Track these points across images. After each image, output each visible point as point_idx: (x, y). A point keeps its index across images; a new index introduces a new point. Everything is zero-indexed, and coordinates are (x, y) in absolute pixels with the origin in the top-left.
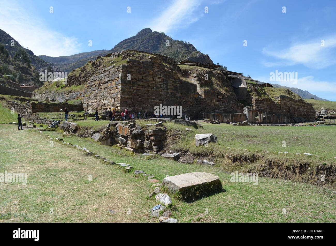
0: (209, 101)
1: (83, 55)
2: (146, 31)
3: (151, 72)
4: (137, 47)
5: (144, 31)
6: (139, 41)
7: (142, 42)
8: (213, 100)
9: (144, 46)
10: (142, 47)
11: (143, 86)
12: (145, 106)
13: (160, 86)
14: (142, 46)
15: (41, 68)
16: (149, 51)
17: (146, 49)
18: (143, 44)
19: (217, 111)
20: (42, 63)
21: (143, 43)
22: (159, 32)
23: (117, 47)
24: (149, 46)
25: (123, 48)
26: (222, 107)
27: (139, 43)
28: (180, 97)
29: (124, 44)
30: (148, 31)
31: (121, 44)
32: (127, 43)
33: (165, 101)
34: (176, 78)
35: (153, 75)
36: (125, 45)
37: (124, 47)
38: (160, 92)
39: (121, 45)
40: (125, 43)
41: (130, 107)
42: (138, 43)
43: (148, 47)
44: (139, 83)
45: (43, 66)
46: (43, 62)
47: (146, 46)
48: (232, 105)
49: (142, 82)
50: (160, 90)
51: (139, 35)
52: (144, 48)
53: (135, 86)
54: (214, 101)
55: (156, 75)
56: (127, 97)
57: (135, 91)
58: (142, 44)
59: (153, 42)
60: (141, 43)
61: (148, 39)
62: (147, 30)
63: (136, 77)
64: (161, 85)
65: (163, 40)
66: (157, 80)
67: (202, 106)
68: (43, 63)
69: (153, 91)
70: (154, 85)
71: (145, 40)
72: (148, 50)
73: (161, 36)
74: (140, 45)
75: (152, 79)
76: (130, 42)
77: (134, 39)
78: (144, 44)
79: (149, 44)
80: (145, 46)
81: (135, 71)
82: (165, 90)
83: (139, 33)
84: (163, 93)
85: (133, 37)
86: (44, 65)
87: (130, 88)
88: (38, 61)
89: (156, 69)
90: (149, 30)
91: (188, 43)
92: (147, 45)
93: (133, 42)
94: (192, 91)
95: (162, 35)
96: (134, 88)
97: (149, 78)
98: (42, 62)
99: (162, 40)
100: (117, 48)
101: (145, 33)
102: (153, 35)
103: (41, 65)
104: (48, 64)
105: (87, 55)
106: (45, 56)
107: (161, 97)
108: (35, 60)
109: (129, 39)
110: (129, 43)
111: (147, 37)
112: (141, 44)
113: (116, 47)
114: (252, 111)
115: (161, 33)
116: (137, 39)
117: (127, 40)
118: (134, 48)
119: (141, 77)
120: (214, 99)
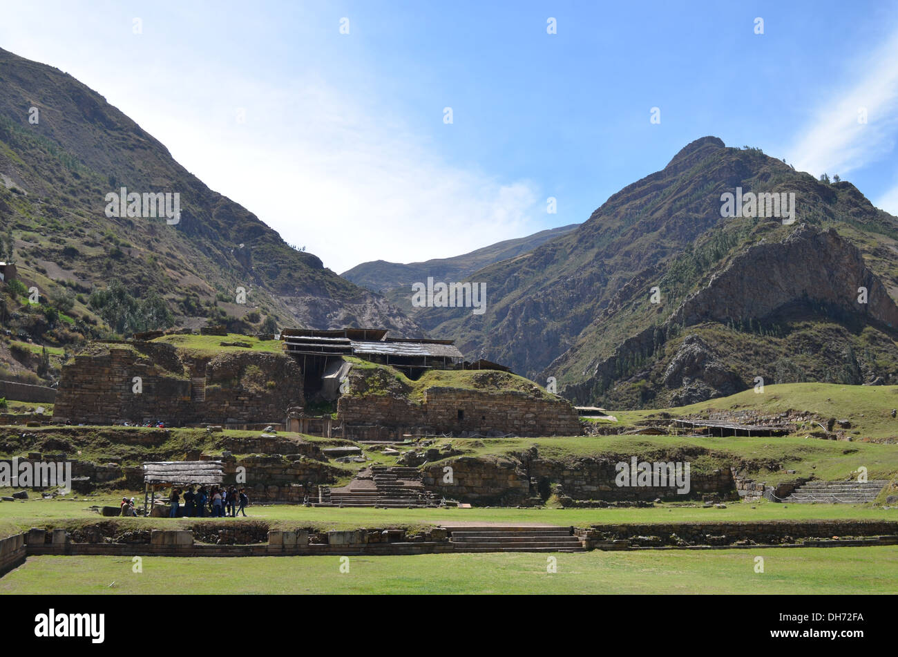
0: (217, 405)
1: (503, 251)
2: (701, 148)
3: (107, 370)
4: (661, 211)
5: (695, 149)
6: (672, 188)
7: (681, 189)
8: (225, 403)
9: (687, 205)
10: (681, 207)
11: (90, 390)
12: (89, 415)
13: (119, 388)
14: (678, 204)
15: (341, 307)
16: (705, 220)
17: (696, 215)
18: (684, 196)
19: (230, 420)
20: (347, 292)
21: (684, 192)
22: (742, 149)
23: (600, 215)
24: (704, 201)
25: (621, 218)
26: (244, 415)
27: (670, 197)
28: (154, 402)
29: (623, 203)
30: (708, 147)
31: (611, 204)
32: (635, 197)
33: (124, 408)
34: (151, 375)
35: (110, 373)
36: (626, 206)
37: (622, 214)
38: (118, 396)
39: (614, 207)
40: (628, 200)
41: (67, 417)
42: (664, 195)
43: (701, 206)
44: (84, 386)
45: (350, 301)
46: (350, 288)
47: (693, 205)
48: (270, 411)
49: (91, 383)
50: (119, 393)
51: (675, 167)
52: (689, 210)
53: (79, 389)
54: (227, 405)
55: (115, 373)
56: (64, 404)
57: (77, 396)
58: (679, 199)
59: (719, 185)
60: (675, 195)
61: (699, 177)
62: (706, 145)
63: (81, 379)
64: (121, 386)
65: (756, 174)
66: (116, 379)
67: (196, 413)
68: (351, 290)
69: (107, 395)
70: (110, 387)
71: (691, 182)
72: (701, 216)
73: (750, 161)
74: (674, 201)
75: (106, 379)
76: (645, 193)
77: (659, 182)
78: (687, 195)
79: (706, 195)
80: (691, 203)
81: (81, 370)
82: (126, 394)
83: (676, 157)
84: (123, 397)
85: (657, 176)
86: (353, 299)
87: (70, 393)
88: (336, 286)
89: (116, 366)
90: (710, 144)
91: (832, 181)
92: (699, 198)
93: (654, 193)
94: (180, 392)
95: (751, 157)
96: (76, 392)
97: (102, 379)
98: (347, 290)
99: (751, 176)
100: (601, 218)
101: (698, 157)
102: (717, 164)
103: (343, 298)
104: (363, 293)
105: (517, 247)
106: (380, 263)
107: (120, 402)
108: (323, 285)
109: (641, 183)
110: (641, 197)
111: (696, 173)
112: (676, 197)
113: (597, 214)
114: (299, 420)
115: (749, 150)
116: (670, 179)
117: (633, 186)
118: (652, 214)
119: (91, 378)
120: (227, 402)
